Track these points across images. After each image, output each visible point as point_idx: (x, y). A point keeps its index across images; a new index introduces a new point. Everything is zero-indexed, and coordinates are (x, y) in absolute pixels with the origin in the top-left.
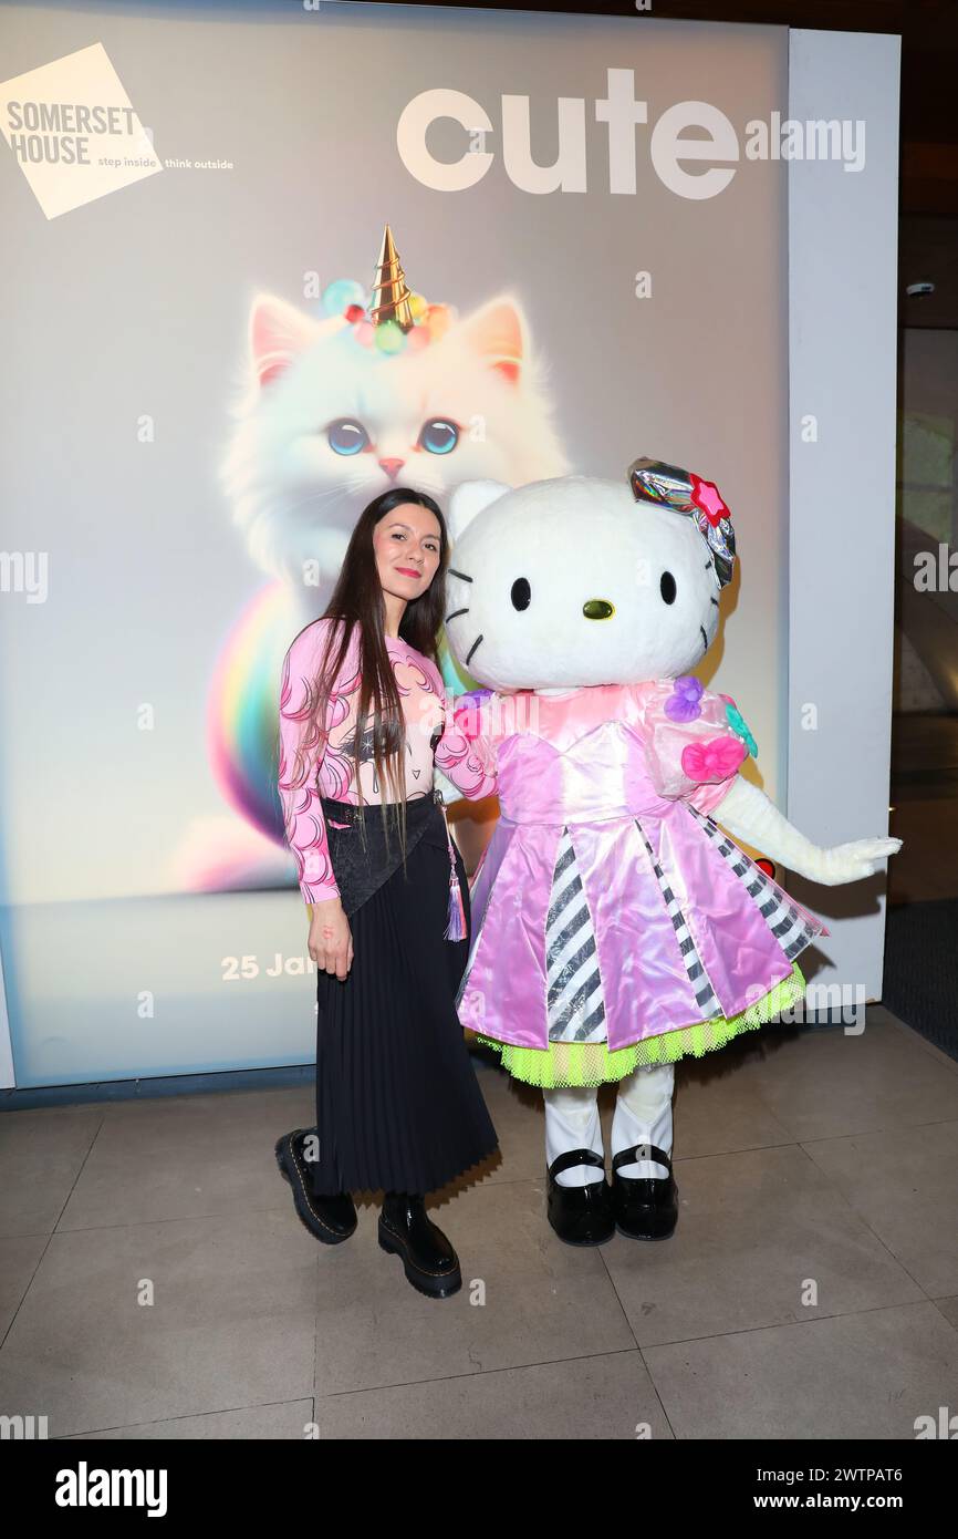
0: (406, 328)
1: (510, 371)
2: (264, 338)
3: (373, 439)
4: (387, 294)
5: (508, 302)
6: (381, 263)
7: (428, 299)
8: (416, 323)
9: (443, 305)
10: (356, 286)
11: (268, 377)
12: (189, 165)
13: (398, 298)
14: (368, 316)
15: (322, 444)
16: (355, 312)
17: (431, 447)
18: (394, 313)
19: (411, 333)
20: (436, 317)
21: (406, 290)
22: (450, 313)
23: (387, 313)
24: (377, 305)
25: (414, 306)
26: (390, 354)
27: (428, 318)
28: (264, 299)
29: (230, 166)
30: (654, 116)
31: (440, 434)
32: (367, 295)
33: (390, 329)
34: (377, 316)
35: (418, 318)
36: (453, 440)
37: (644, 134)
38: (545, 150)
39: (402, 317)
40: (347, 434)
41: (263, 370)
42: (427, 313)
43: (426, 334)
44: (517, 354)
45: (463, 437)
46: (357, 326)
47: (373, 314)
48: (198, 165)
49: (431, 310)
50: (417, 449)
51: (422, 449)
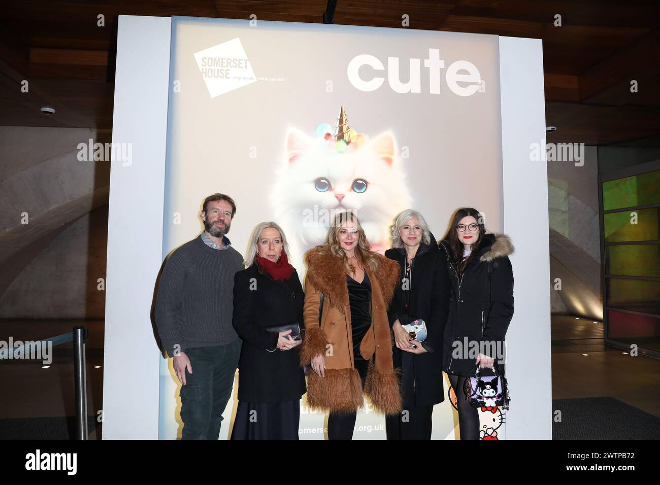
0: (348, 143)
1: (389, 161)
2: (291, 144)
4: (341, 129)
5: (389, 134)
6: (339, 117)
8: (352, 141)
9: (363, 134)
11: (292, 160)
12: (267, 79)
13: (345, 130)
14: (333, 138)
15: (312, 187)
17: (356, 189)
18: (343, 137)
19: (350, 145)
21: (349, 128)
23: (341, 137)
24: (337, 133)
25: (352, 134)
26: (341, 152)
27: (357, 139)
28: (292, 130)
29: (283, 80)
30: (447, 66)
31: (359, 185)
32: (333, 129)
33: (342, 142)
34: (337, 138)
36: (365, 187)
37: (443, 73)
38: (404, 77)
39: (346, 138)
40: (322, 184)
41: (291, 156)
42: (357, 137)
43: (356, 145)
44: (392, 154)
45: (369, 187)
46: (328, 142)
47: (335, 137)
48: (270, 80)
50: (350, 191)
51: (352, 190)
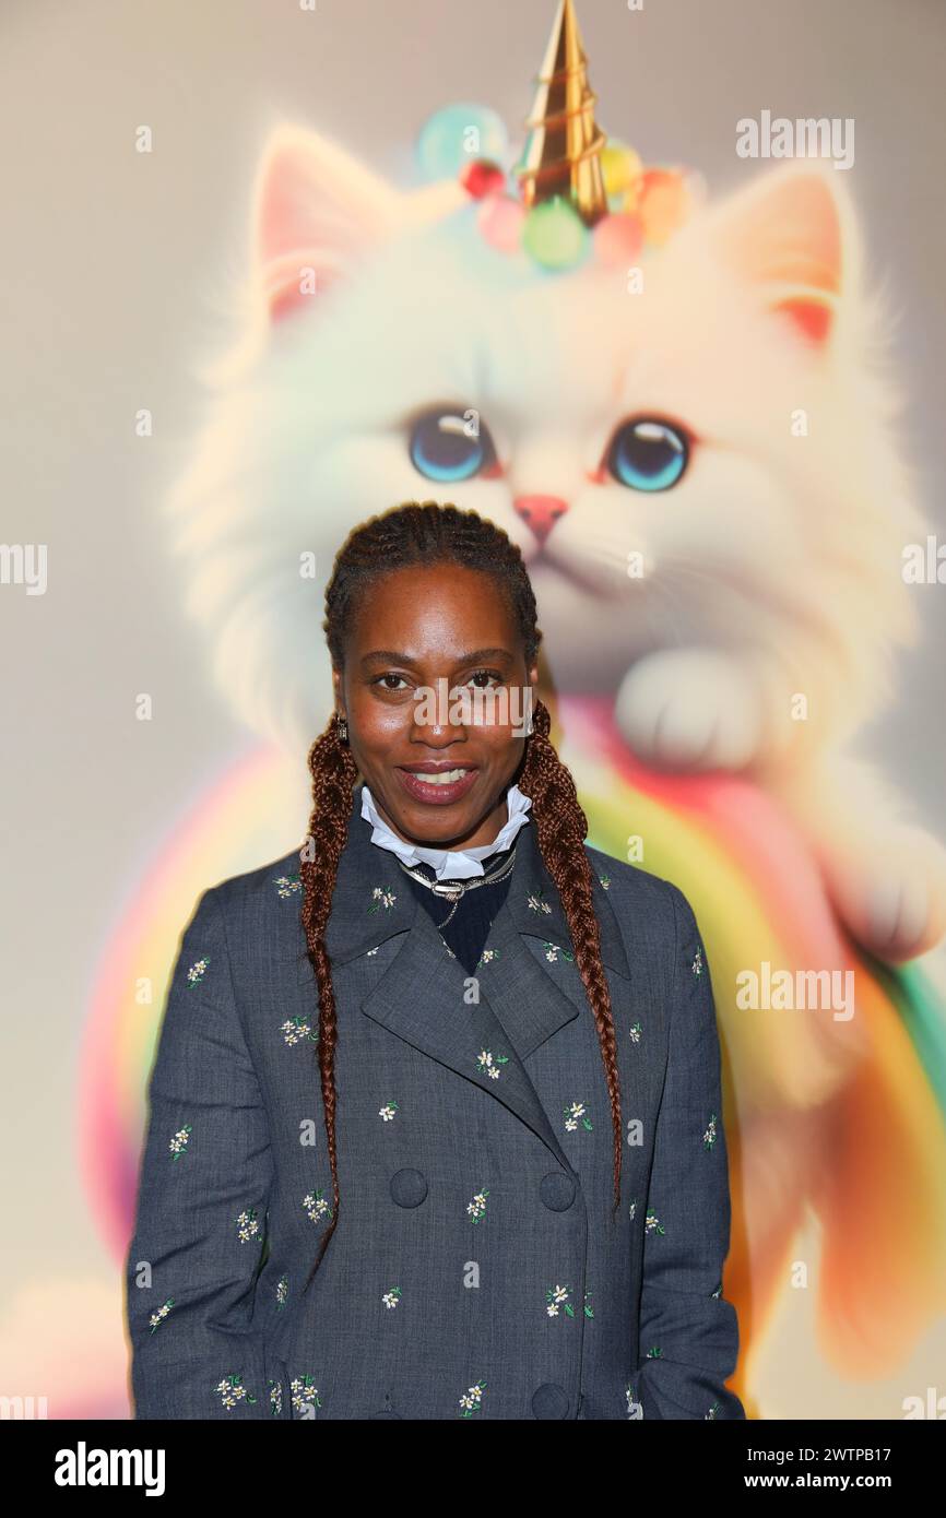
0: (592, 218)
1: (812, 320)
3: (503, 451)
4: (556, 142)
6: (547, 74)
7: (644, 157)
8: (614, 206)
9: (674, 170)
10: (492, 121)
11: (287, 304)
13: (579, 143)
14: (511, 186)
15: (393, 456)
16: (483, 177)
17: (628, 475)
18: (569, 182)
19: (603, 230)
20: (659, 195)
21: (596, 135)
22: (688, 188)
23: (554, 181)
24: (534, 160)
25: (612, 169)
27: (642, 197)
28: (291, 139)
31: (646, 448)
32: (512, 139)
33: (558, 219)
34: (531, 188)
35: (619, 193)
36: (676, 465)
39: (583, 191)
40: (449, 438)
41: (278, 287)
42: (640, 187)
43: (635, 232)
44: (828, 280)
45: (702, 460)
46: (487, 207)
47: (523, 184)
49: (650, 179)
50: (598, 479)
51: (608, 478)
